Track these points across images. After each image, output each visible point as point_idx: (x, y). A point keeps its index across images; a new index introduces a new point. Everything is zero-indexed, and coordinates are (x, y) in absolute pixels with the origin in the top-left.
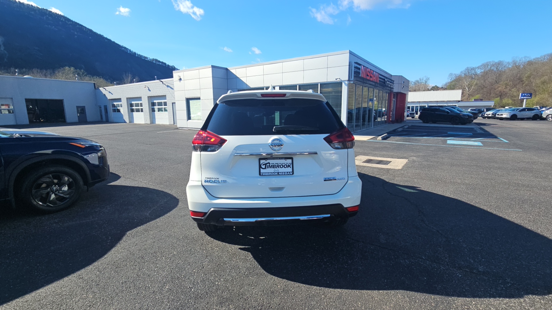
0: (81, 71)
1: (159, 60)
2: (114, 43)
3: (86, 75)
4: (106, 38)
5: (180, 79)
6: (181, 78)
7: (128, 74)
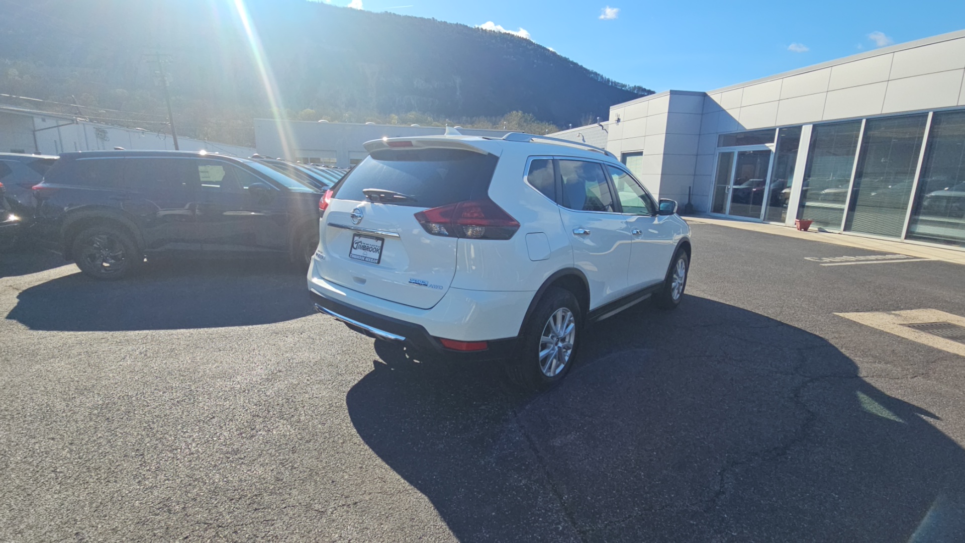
0: (529, 115)
1: (644, 87)
2: (581, 67)
3: (533, 122)
4: (572, 63)
5: (619, 120)
6: (620, 118)
7: (589, 116)
